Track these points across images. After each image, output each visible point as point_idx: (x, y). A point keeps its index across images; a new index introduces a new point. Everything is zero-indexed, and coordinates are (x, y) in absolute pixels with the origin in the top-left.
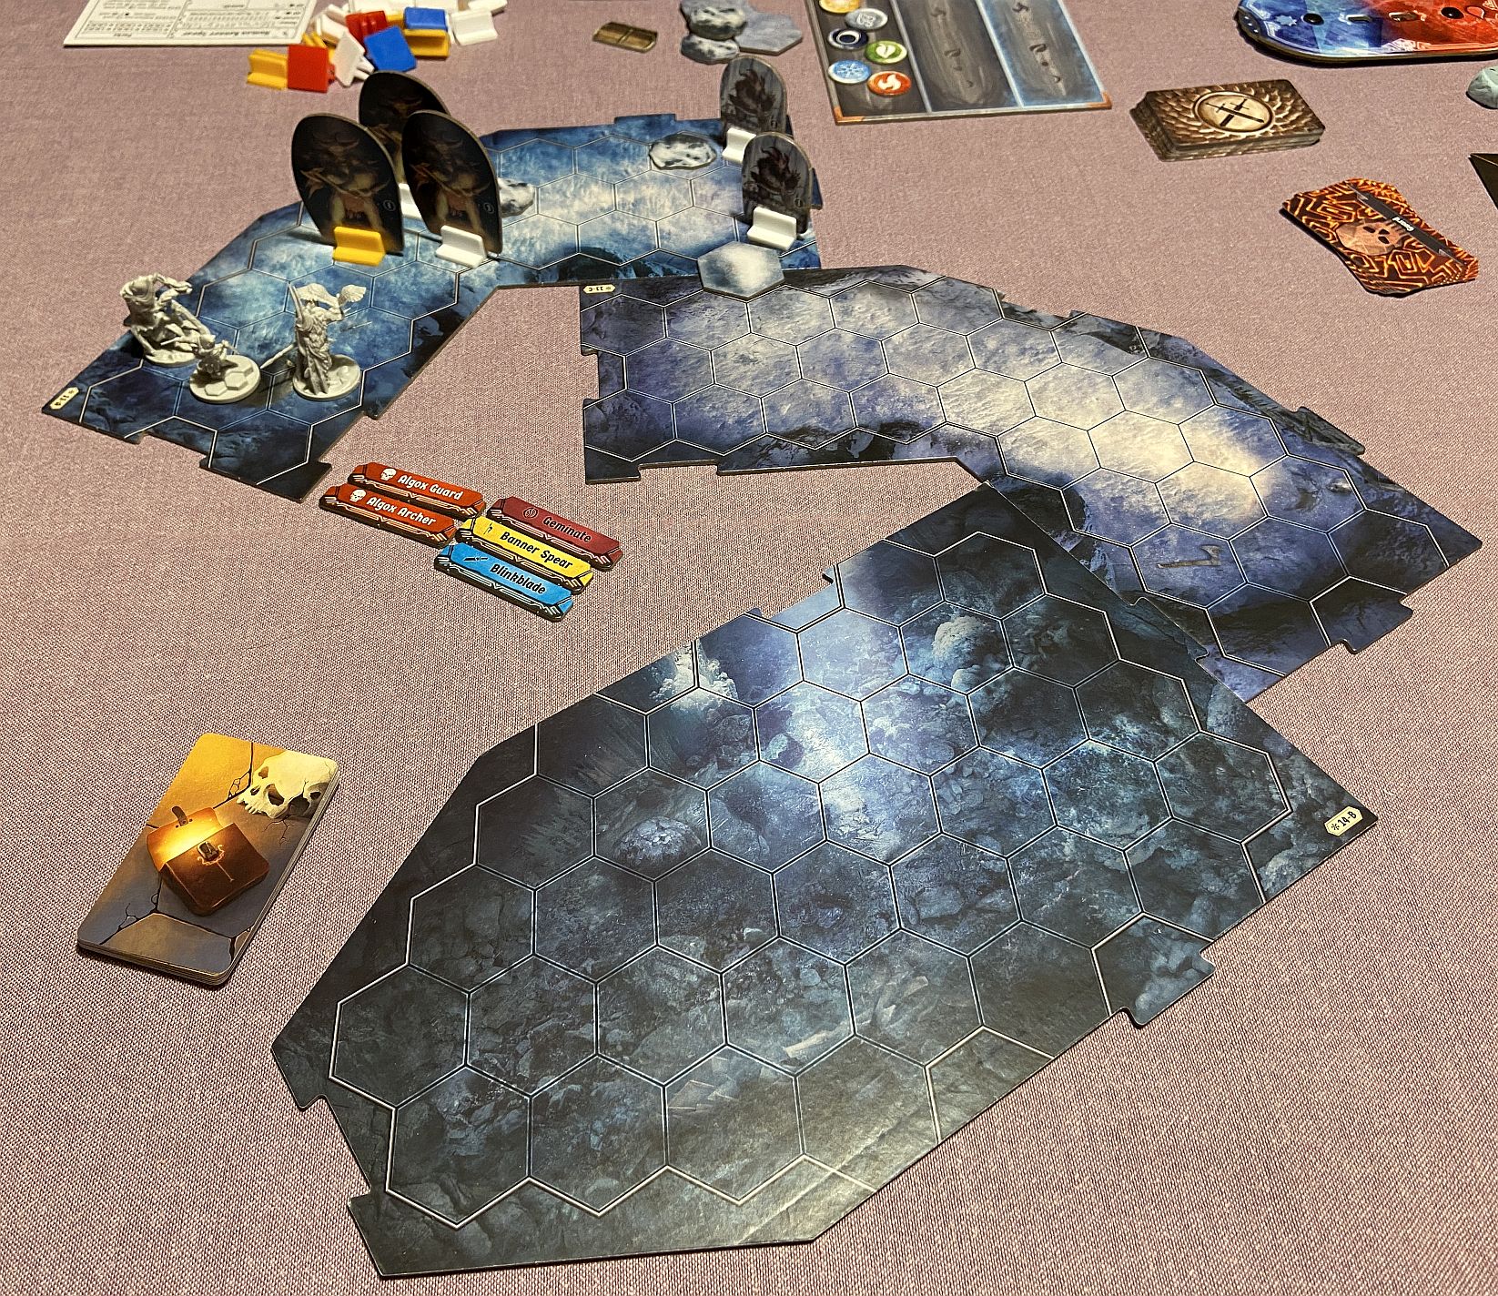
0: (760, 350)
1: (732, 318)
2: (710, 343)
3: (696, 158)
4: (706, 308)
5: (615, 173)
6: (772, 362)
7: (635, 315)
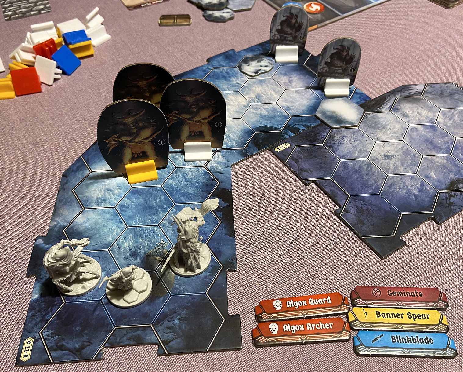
0: (389, 149)
1: (360, 138)
2: (363, 155)
3: (266, 66)
4: (343, 137)
5: (233, 86)
6: (401, 153)
7: (314, 155)
